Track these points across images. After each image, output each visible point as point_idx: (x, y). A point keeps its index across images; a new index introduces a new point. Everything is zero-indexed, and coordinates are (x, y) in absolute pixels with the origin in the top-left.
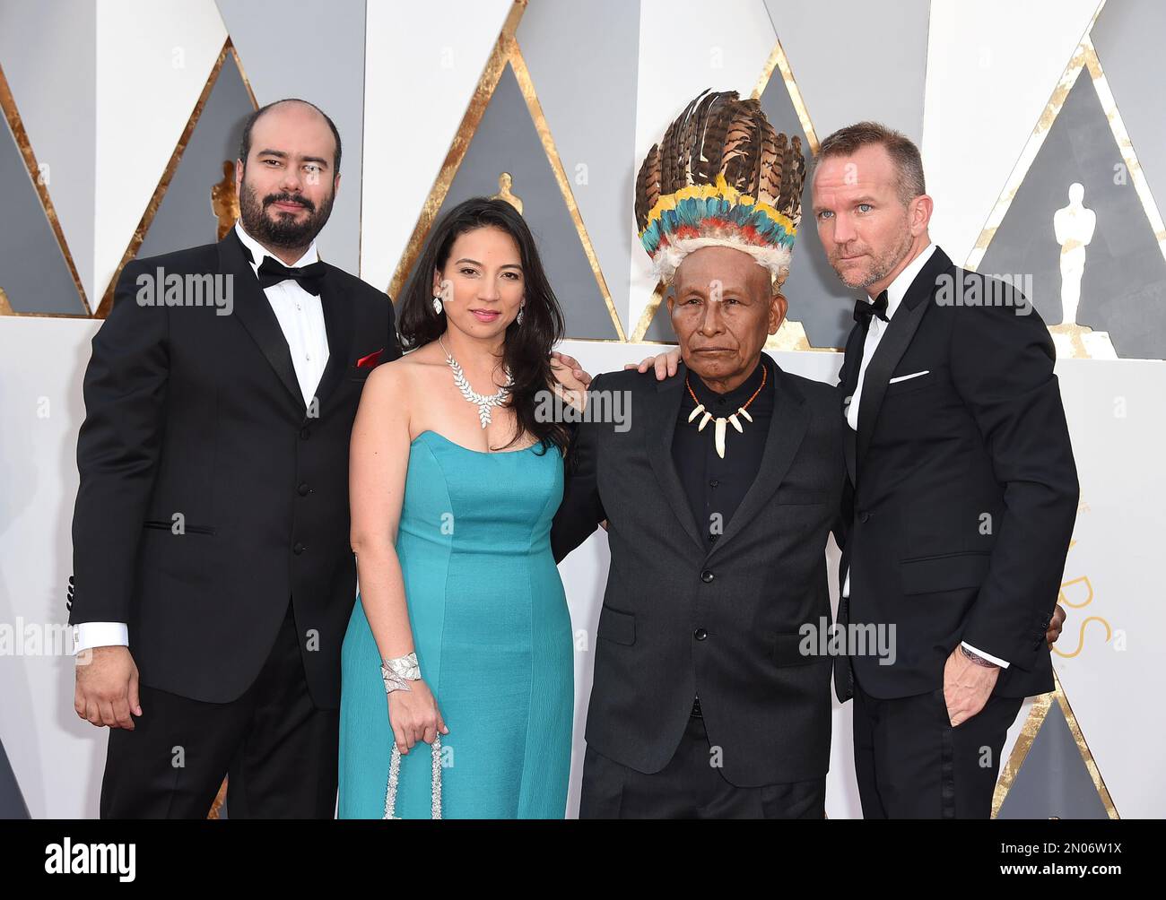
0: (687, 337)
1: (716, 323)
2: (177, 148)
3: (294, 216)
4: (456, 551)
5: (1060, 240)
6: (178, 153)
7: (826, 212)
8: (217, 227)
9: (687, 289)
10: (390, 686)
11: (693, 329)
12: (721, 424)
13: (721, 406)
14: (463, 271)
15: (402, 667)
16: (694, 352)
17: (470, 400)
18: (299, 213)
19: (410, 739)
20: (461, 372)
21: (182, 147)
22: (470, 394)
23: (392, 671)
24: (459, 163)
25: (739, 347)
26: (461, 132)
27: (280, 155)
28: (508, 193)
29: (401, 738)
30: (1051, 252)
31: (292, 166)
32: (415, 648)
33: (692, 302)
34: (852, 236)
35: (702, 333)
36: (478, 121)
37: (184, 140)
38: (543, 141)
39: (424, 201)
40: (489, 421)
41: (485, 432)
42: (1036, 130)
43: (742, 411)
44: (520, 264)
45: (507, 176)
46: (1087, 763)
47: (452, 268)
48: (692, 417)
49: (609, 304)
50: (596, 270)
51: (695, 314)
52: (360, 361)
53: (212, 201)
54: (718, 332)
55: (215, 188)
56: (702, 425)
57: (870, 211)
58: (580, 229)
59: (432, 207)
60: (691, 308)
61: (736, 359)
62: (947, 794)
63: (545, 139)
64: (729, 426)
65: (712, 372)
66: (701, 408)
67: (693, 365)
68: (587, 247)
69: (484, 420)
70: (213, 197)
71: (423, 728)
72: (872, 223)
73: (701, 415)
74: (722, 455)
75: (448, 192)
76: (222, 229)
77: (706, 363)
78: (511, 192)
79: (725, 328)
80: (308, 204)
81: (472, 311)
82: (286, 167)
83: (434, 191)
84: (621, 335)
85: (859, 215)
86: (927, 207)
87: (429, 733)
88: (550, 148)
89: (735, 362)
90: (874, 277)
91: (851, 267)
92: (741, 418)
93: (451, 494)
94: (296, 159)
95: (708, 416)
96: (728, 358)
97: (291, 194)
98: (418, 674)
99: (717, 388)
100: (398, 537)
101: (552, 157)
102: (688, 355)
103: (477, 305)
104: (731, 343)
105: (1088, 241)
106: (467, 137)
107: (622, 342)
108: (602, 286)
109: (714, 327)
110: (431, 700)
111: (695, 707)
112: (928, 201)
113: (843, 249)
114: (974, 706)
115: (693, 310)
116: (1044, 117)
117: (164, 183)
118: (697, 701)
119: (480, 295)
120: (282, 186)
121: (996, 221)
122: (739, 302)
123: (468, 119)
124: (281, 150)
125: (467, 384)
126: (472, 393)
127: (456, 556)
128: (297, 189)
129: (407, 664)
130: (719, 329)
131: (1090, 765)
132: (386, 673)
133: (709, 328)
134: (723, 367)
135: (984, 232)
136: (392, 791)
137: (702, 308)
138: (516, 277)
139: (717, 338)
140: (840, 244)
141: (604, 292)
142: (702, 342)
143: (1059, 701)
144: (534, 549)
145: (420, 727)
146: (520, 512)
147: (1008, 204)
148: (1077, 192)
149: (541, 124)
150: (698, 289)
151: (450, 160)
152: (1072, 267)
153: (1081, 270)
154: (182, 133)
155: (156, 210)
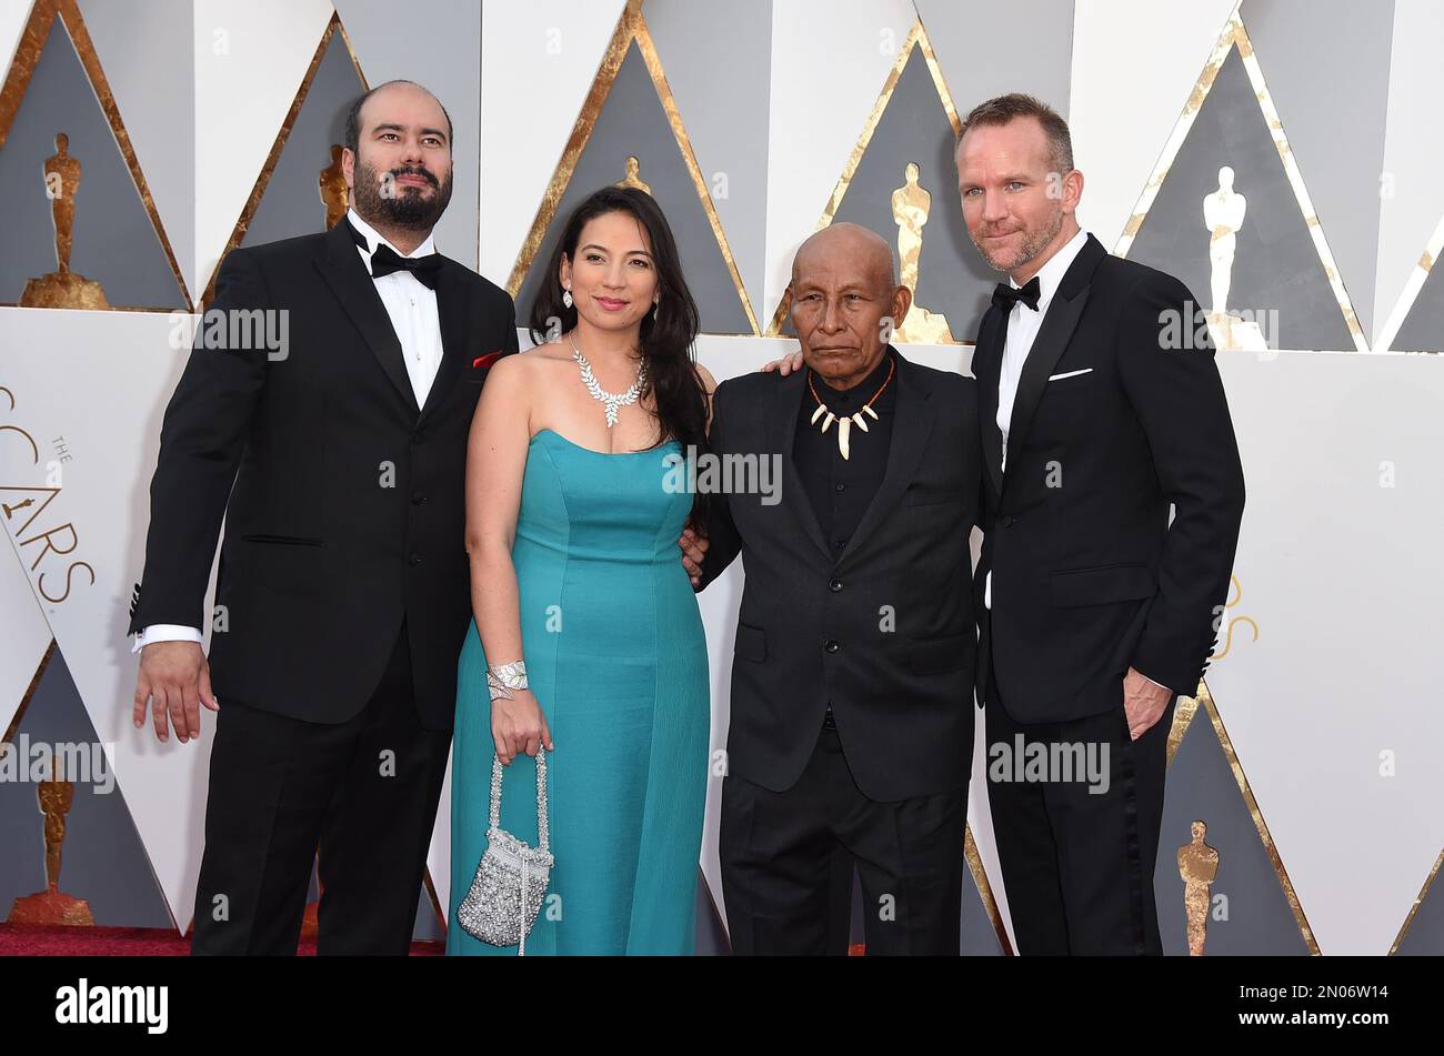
0: (806, 335)
1: (838, 320)
2: (282, 131)
3: (418, 191)
4: (572, 558)
5: (1210, 227)
6: (283, 136)
7: (976, 189)
8: (326, 216)
9: (805, 285)
10: (494, 693)
11: (814, 326)
12: (844, 424)
13: (843, 406)
14: (589, 258)
15: (509, 673)
16: (814, 350)
17: (596, 397)
18: (423, 188)
19: (512, 748)
20: (589, 368)
21: (287, 130)
22: (597, 391)
23: (496, 678)
24: (582, 148)
25: (862, 346)
26: (584, 114)
27: (397, 128)
28: (635, 179)
29: (502, 749)
30: (1201, 238)
31: (412, 140)
32: (524, 656)
33: (811, 297)
34: (1003, 213)
35: (822, 330)
36: (601, 102)
37: (289, 123)
38: (672, 124)
39: (546, 186)
40: (616, 421)
41: (610, 432)
42: (1185, 111)
43: (866, 408)
44: (649, 251)
45: (634, 161)
46: (1232, 765)
47: (579, 256)
48: (814, 418)
49: (743, 296)
50: (729, 260)
51: (815, 310)
52: (477, 361)
53: (320, 188)
54: (839, 330)
55: (322, 174)
56: (825, 427)
57: (1022, 188)
58: (712, 216)
59: (554, 194)
60: (811, 304)
61: (859, 359)
62: (1130, 810)
63: (674, 121)
64: (854, 426)
65: (834, 371)
66: (823, 408)
67: (814, 364)
68: (719, 235)
69: (610, 420)
70: (321, 184)
71: (526, 739)
72: (1024, 201)
73: (824, 416)
74: (846, 455)
75: (571, 178)
76: (331, 217)
77: (827, 362)
78: (638, 178)
79: (847, 325)
80: (431, 179)
81: (597, 299)
82: (405, 142)
83: (556, 177)
84: (755, 329)
85: (1010, 191)
86: (1078, 182)
87: (531, 745)
88: (679, 131)
89: (859, 361)
90: (1024, 256)
91: (1001, 246)
92: (866, 417)
93: (565, 495)
94: (414, 132)
95: (831, 416)
96: (849, 356)
97: (415, 167)
98: (524, 682)
99: (839, 386)
100: (516, 544)
101: (681, 139)
102: (809, 353)
103: (602, 293)
104: (853, 342)
105: (1238, 228)
106: (592, 119)
107: (757, 337)
108: (735, 277)
109: (835, 325)
110: (537, 710)
111: (827, 720)
112: (1079, 176)
113: (992, 227)
114: (1153, 717)
115: (813, 306)
116: (1193, 98)
117: (269, 168)
118: (828, 714)
119: (605, 282)
120: (404, 158)
121: (1144, 207)
122: (860, 298)
123: (592, 100)
124: (397, 123)
125: (595, 381)
126: (599, 391)
127: (572, 561)
128: (420, 162)
129: (513, 672)
130: (841, 326)
131: (1235, 768)
132: (491, 680)
133: (830, 325)
134: (846, 366)
135: (1132, 218)
136: (496, 804)
137: (822, 304)
138: (645, 265)
139: (839, 335)
140: (990, 223)
141: (738, 283)
142: (823, 340)
143: (1206, 704)
144: (659, 558)
145: (522, 737)
146: (641, 516)
147: (1158, 187)
148: (1226, 176)
149: (669, 104)
150: (817, 284)
151: (574, 142)
152: (1222, 254)
153: (1231, 258)
154: (286, 113)
155: (260, 197)
